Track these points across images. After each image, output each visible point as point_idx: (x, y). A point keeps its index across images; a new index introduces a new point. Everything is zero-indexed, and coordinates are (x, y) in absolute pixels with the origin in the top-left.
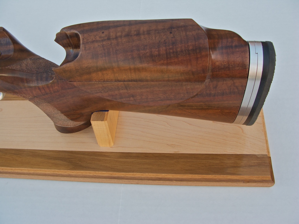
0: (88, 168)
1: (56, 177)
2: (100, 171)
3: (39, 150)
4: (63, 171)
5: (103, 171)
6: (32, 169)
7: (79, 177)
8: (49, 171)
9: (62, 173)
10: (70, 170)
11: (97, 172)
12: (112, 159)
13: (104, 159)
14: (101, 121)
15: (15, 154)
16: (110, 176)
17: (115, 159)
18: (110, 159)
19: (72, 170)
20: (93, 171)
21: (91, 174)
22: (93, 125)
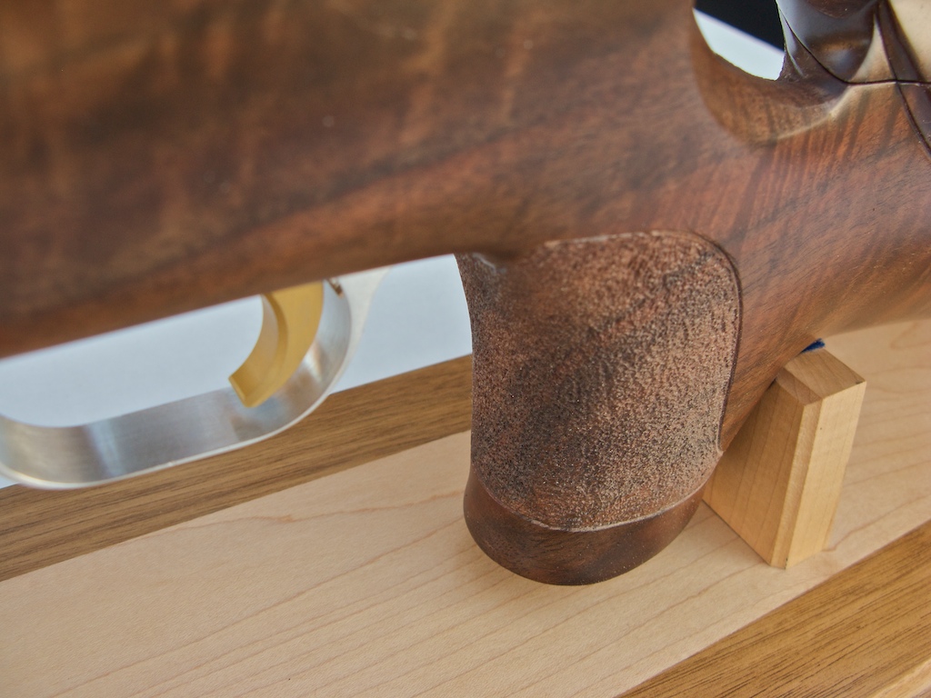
12: (887, 591)
22: (820, 425)
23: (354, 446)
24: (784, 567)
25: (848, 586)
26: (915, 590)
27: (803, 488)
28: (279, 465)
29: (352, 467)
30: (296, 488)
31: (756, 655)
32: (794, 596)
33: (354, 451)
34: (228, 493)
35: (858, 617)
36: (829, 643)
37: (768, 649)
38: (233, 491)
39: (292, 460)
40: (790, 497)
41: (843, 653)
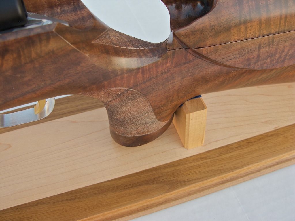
0: (191, 180)
1: (149, 209)
2: (208, 179)
3: (105, 182)
4: (158, 197)
5: (213, 177)
6: (110, 211)
7: (181, 198)
8: (136, 206)
9: (156, 201)
10: (169, 192)
11: (205, 182)
12: (213, 159)
13: (203, 163)
14: (202, 110)
15: (70, 200)
16: (220, 181)
17: (217, 158)
18: (209, 160)
19: (171, 191)
20: (200, 181)
21: (197, 188)
22: (190, 119)
23: (95, 104)
24: (188, 149)
25: (203, 156)
26: (221, 160)
27: (189, 132)
28: (77, 108)
29: (93, 110)
30: (79, 114)
31: (169, 170)
32: (187, 157)
33: (95, 105)
34: (64, 114)
35: (201, 165)
36: (189, 170)
37: (172, 169)
38: (65, 113)
39: (80, 107)
40: (186, 134)
41: (192, 173)
